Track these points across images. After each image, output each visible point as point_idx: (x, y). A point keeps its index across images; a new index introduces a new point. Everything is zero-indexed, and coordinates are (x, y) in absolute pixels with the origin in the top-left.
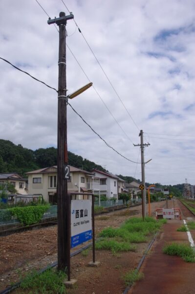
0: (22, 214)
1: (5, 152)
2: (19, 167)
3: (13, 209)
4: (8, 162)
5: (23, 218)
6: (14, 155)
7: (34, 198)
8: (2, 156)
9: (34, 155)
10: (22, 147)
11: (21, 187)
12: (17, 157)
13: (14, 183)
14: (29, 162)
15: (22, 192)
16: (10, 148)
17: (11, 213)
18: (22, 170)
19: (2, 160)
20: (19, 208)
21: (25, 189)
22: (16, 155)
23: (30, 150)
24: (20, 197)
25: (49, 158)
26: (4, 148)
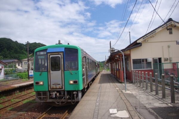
0: (21, 75)
1: (8, 46)
2: (16, 54)
3: (18, 74)
4: (10, 51)
5: (22, 77)
6: (13, 47)
7: (25, 70)
8: (6, 48)
9: (25, 47)
10: (18, 43)
11: (19, 65)
12: (15, 48)
13: (16, 64)
14: (22, 51)
15: (19, 67)
16: (11, 43)
17: (18, 75)
18: (18, 55)
19: (6, 50)
20: (20, 74)
21: (21, 66)
22: (15, 47)
23: (22, 44)
24: (20, 70)
25: (33, 48)
26: (7, 43)
